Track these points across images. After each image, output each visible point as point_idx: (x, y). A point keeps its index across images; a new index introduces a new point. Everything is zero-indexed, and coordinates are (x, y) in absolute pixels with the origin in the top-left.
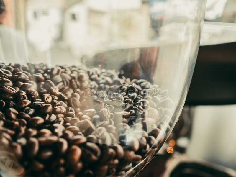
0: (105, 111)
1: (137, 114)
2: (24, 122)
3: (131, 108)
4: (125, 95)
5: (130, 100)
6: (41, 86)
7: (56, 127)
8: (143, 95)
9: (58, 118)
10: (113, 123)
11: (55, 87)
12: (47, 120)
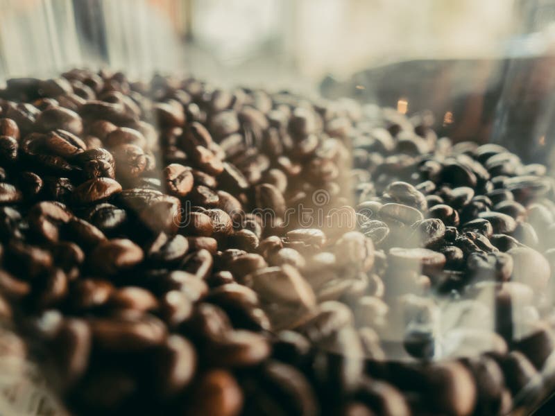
0: (356, 243)
1: (470, 265)
2: (74, 253)
3: (449, 238)
4: (432, 193)
5: (450, 210)
6: (172, 140)
7: (177, 286)
8: (493, 197)
9: (193, 249)
10: (380, 288)
11: (213, 146)
12: (155, 254)
